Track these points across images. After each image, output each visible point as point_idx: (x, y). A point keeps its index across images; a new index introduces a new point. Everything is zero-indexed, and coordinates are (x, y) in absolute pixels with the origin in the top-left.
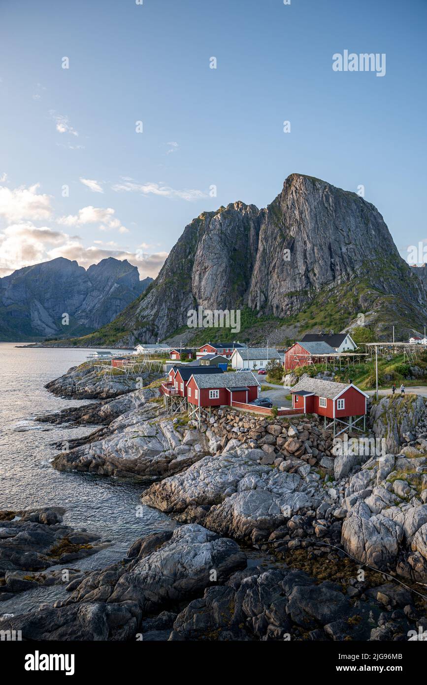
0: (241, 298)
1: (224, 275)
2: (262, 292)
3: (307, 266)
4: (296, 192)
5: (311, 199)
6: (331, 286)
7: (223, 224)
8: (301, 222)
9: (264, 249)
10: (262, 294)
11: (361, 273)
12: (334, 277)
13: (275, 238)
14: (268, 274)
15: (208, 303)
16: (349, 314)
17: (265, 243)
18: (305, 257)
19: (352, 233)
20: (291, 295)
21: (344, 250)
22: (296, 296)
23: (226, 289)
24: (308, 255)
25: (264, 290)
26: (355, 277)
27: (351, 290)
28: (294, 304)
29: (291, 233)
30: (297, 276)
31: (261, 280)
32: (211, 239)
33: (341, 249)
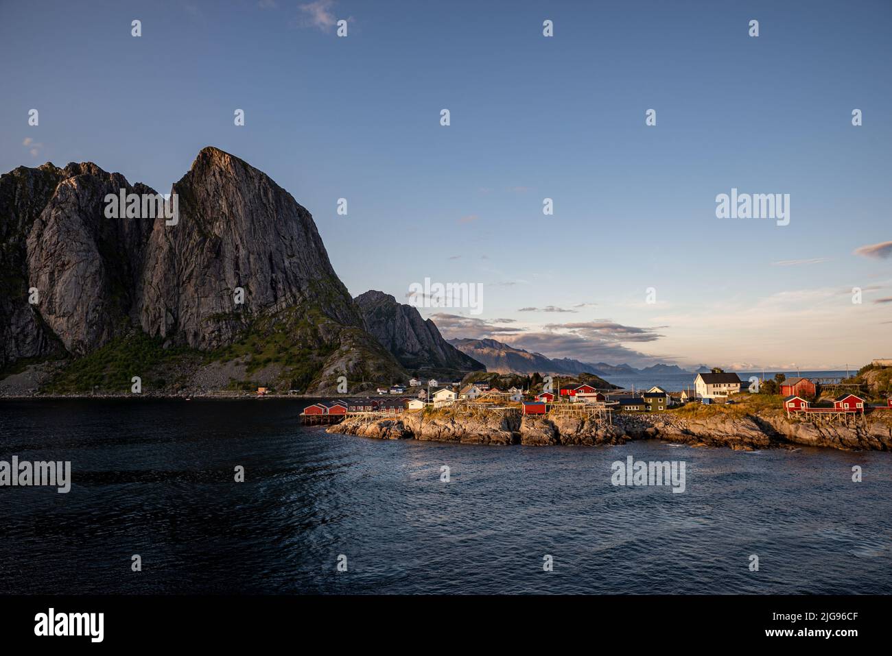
0: (128, 318)
1: (97, 279)
2: (168, 310)
3: (239, 279)
4: (221, 175)
5: (245, 189)
6: (272, 310)
7: (81, 196)
8: (231, 218)
9: (171, 248)
10: (169, 314)
11: (310, 296)
12: (276, 298)
13: (189, 233)
14: (178, 285)
15: (68, 321)
16: (310, 348)
17: (172, 239)
18: (237, 267)
19: (295, 243)
20: (217, 318)
21: (287, 263)
22: (225, 320)
23: (101, 301)
24: (241, 265)
25: (173, 308)
26: (304, 300)
27: (302, 316)
28: (224, 331)
29: (216, 231)
30: (225, 292)
31: (168, 292)
32: (68, 217)
33: (284, 262)
